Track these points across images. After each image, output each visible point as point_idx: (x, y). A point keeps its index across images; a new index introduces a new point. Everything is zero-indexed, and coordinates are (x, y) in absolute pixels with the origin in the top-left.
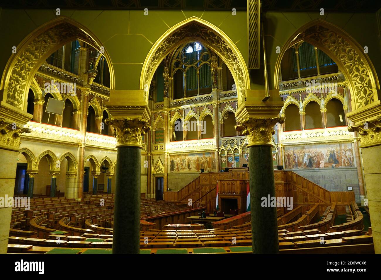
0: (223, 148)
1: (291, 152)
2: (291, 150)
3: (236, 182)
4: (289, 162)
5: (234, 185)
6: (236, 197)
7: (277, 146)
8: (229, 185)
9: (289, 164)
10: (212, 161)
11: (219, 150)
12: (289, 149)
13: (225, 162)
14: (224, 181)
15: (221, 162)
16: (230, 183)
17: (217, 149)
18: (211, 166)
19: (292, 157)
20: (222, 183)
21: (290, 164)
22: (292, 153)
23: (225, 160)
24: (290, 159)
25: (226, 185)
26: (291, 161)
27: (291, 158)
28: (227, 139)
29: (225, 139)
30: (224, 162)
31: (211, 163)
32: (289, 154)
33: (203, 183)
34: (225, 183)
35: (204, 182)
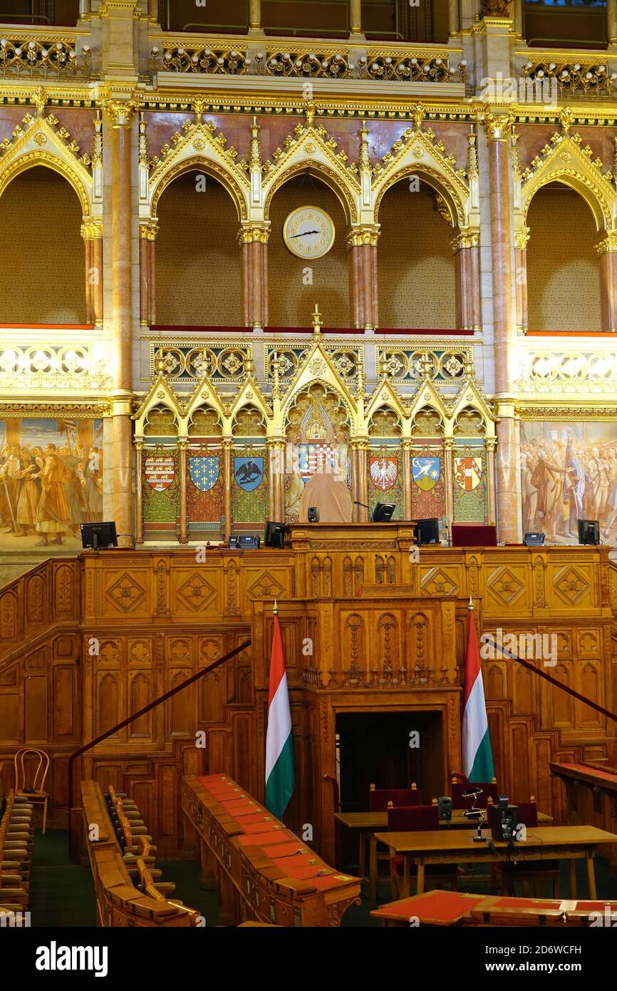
0: (160, 394)
1: (555, 447)
2: (555, 437)
3: (437, 611)
4: (541, 507)
5: (420, 625)
6: (437, 700)
7: (495, 411)
8: (387, 627)
9: (541, 514)
10: (74, 474)
11: (134, 409)
12: (545, 435)
13: (168, 486)
14: (357, 606)
15: (147, 487)
16: (398, 614)
17: (123, 398)
18: (65, 509)
19: (557, 475)
20: (345, 614)
21: (545, 514)
22: (558, 458)
23: (170, 476)
24: (545, 488)
25: (370, 627)
26: (551, 497)
27: (551, 484)
28: (186, 344)
29: (174, 339)
30: (159, 489)
31: (65, 490)
32: (541, 462)
33: (107, 615)
34: (365, 614)
35: (112, 613)
